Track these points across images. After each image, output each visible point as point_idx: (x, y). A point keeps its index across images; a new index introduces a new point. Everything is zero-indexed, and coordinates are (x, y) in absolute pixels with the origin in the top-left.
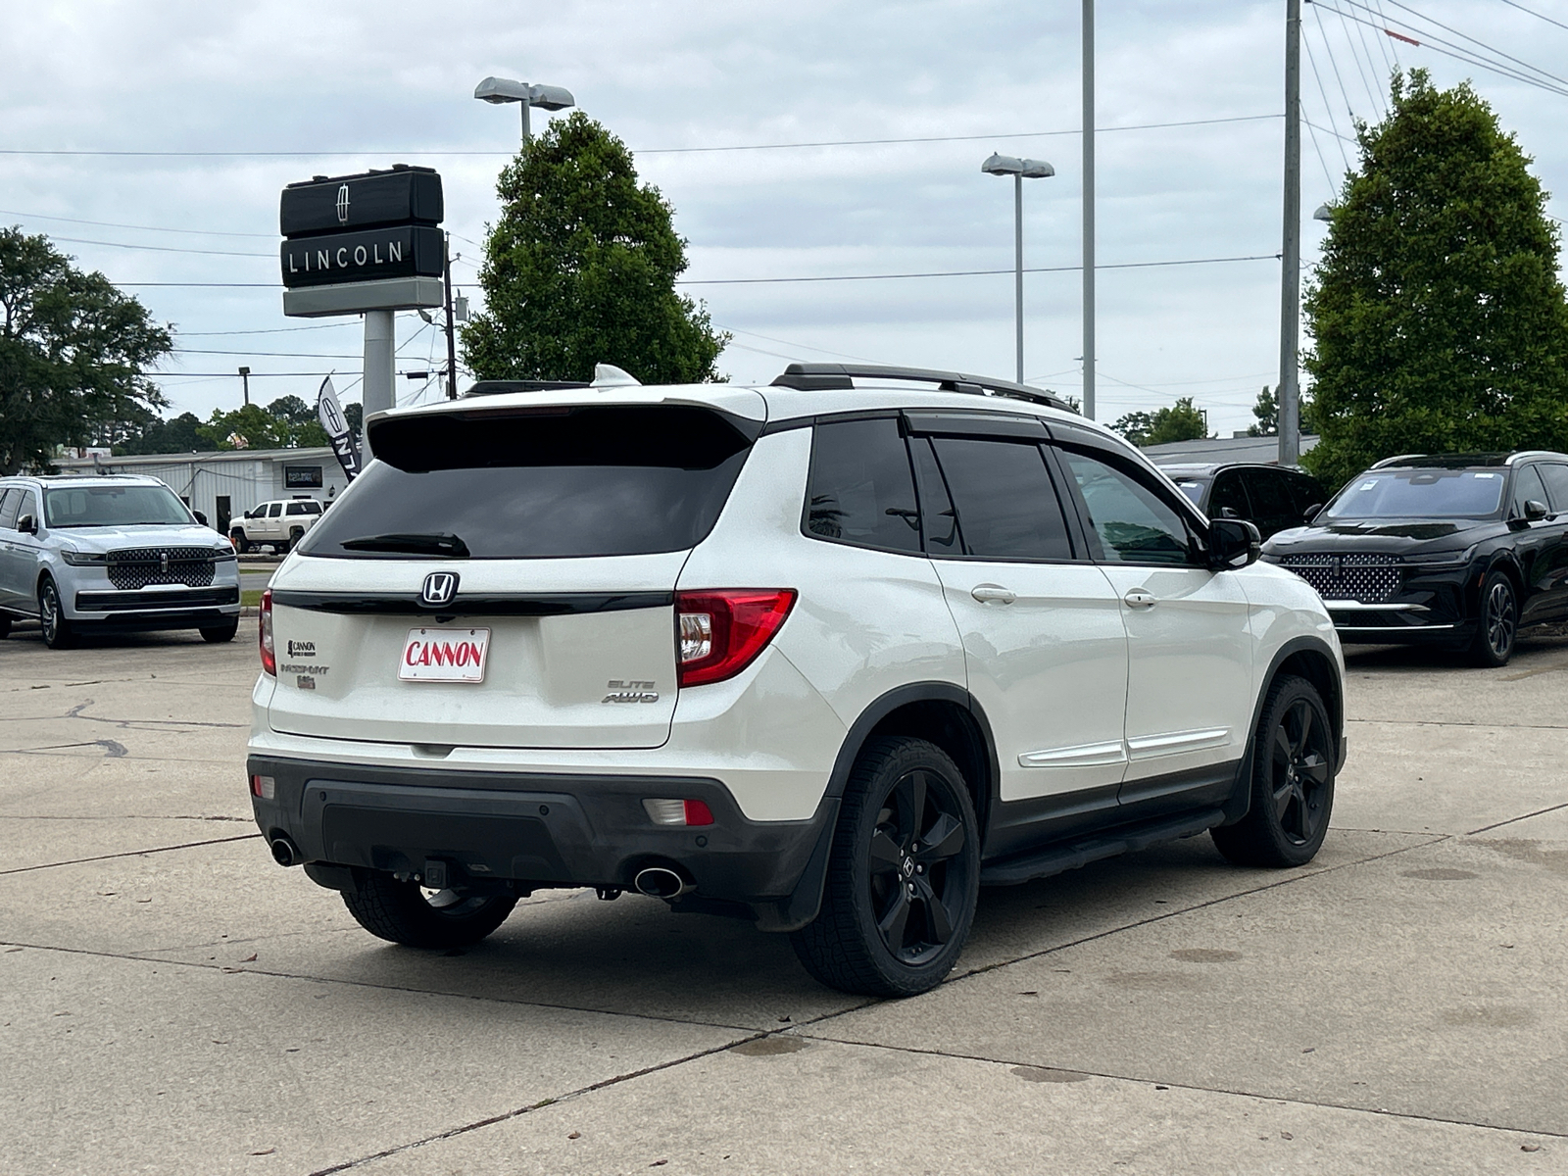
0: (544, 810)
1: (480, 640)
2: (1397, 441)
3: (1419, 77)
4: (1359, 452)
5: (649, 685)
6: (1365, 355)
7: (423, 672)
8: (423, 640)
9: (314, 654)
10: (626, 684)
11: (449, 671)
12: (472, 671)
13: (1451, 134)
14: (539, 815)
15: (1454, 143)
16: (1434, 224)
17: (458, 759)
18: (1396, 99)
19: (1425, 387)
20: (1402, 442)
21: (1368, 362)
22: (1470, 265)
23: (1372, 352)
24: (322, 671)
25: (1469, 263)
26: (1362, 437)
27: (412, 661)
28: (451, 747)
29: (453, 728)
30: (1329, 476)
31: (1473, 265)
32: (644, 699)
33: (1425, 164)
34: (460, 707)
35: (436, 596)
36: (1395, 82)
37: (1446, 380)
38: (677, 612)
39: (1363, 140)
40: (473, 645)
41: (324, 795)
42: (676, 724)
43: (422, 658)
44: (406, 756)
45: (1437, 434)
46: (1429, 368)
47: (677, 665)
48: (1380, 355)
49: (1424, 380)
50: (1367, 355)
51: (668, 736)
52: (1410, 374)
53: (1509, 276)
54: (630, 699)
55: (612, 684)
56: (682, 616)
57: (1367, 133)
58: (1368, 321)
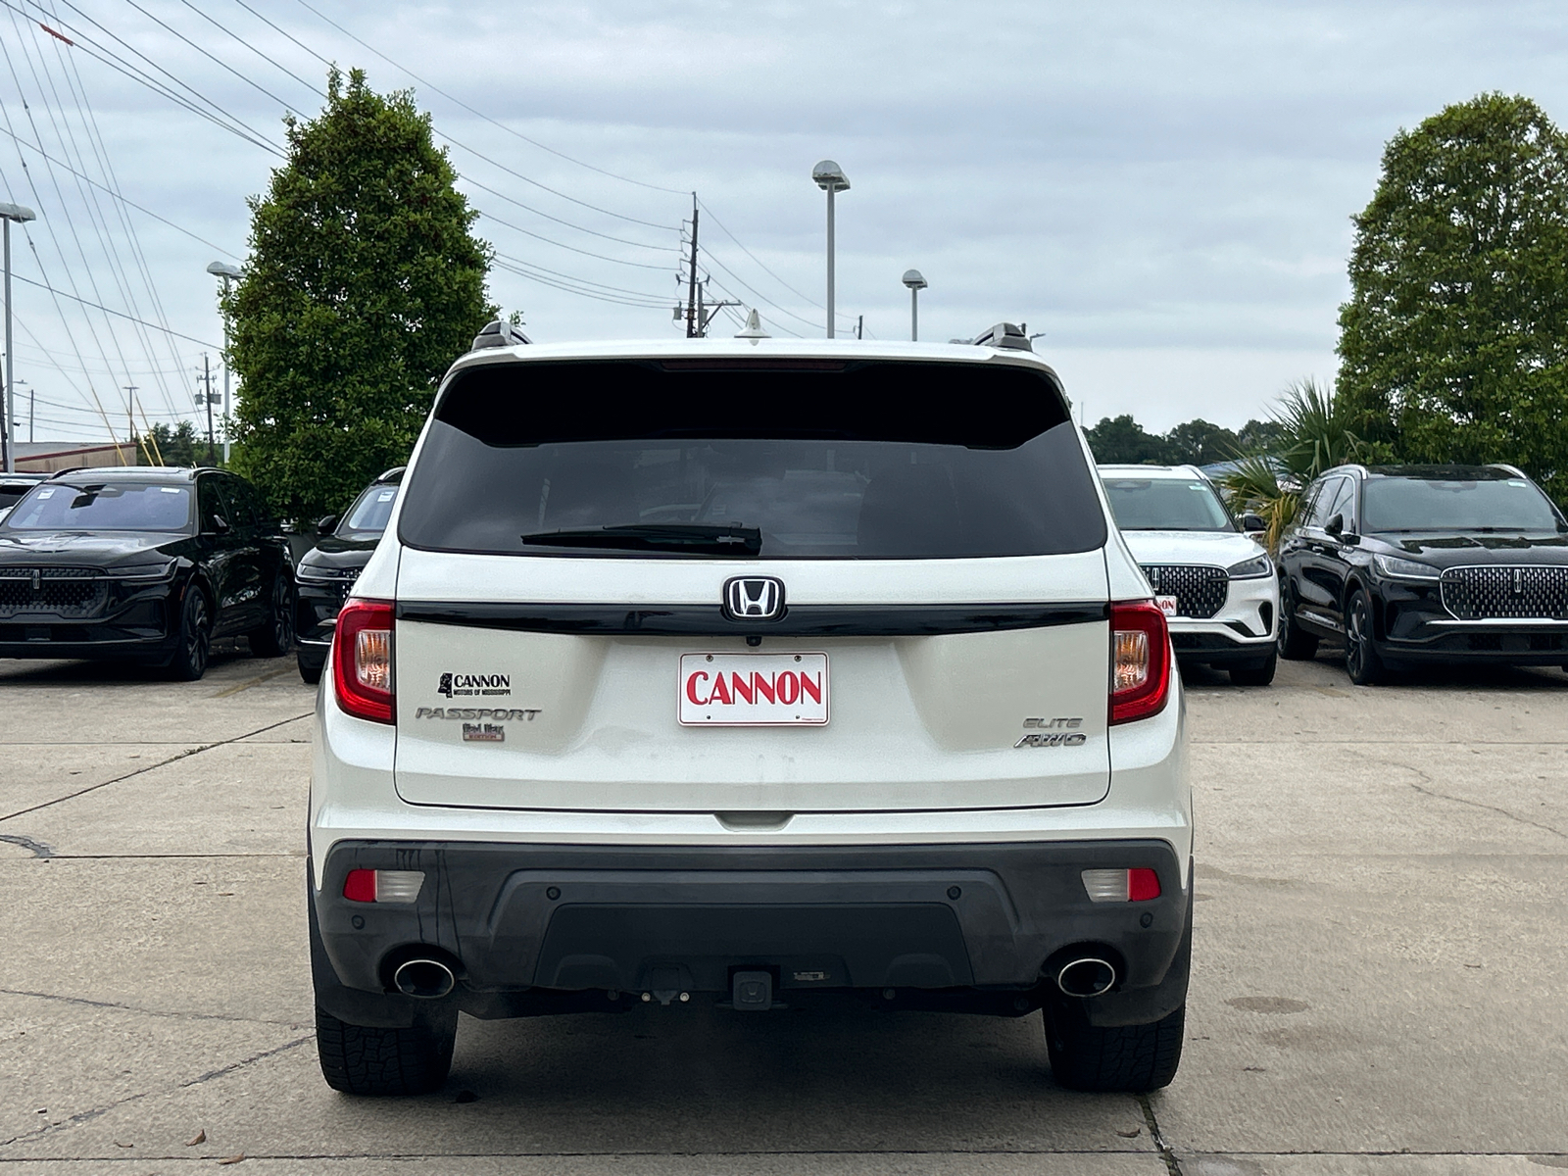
0: (954, 892)
1: (813, 667)
2: (348, 453)
3: (357, 77)
4: (307, 462)
5: (1076, 722)
6: (313, 361)
7: (719, 712)
8: (713, 669)
9: (508, 691)
10: (1047, 722)
11: (765, 710)
12: (807, 709)
13: (396, 141)
14: (947, 900)
15: (399, 151)
16: (383, 232)
17: (799, 831)
18: (333, 96)
19: (376, 397)
20: (353, 453)
21: (317, 369)
22: (421, 277)
23: (321, 358)
24: (526, 716)
25: (420, 275)
26: (311, 447)
27: (700, 696)
28: (787, 815)
29: (790, 789)
30: (265, 486)
31: (424, 277)
32: (1068, 740)
33: (371, 168)
34: (791, 759)
35: (755, 610)
36: (333, 79)
37: (396, 392)
38: (1112, 629)
39: (292, 135)
40: (803, 675)
41: (553, 891)
42: (1117, 772)
43: (717, 694)
44: (708, 831)
45: (391, 447)
46: (379, 380)
47: (1109, 695)
48: (329, 362)
49: (375, 391)
50: (316, 361)
51: (1108, 787)
52: (360, 383)
53: (457, 291)
54: (1053, 741)
55: (1031, 723)
56: (1117, 633)
57: (296, 129)
58: (318, 327)
